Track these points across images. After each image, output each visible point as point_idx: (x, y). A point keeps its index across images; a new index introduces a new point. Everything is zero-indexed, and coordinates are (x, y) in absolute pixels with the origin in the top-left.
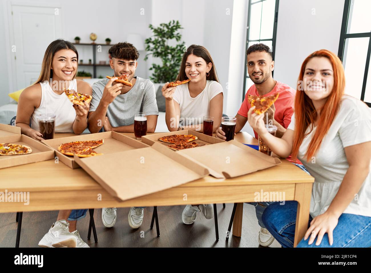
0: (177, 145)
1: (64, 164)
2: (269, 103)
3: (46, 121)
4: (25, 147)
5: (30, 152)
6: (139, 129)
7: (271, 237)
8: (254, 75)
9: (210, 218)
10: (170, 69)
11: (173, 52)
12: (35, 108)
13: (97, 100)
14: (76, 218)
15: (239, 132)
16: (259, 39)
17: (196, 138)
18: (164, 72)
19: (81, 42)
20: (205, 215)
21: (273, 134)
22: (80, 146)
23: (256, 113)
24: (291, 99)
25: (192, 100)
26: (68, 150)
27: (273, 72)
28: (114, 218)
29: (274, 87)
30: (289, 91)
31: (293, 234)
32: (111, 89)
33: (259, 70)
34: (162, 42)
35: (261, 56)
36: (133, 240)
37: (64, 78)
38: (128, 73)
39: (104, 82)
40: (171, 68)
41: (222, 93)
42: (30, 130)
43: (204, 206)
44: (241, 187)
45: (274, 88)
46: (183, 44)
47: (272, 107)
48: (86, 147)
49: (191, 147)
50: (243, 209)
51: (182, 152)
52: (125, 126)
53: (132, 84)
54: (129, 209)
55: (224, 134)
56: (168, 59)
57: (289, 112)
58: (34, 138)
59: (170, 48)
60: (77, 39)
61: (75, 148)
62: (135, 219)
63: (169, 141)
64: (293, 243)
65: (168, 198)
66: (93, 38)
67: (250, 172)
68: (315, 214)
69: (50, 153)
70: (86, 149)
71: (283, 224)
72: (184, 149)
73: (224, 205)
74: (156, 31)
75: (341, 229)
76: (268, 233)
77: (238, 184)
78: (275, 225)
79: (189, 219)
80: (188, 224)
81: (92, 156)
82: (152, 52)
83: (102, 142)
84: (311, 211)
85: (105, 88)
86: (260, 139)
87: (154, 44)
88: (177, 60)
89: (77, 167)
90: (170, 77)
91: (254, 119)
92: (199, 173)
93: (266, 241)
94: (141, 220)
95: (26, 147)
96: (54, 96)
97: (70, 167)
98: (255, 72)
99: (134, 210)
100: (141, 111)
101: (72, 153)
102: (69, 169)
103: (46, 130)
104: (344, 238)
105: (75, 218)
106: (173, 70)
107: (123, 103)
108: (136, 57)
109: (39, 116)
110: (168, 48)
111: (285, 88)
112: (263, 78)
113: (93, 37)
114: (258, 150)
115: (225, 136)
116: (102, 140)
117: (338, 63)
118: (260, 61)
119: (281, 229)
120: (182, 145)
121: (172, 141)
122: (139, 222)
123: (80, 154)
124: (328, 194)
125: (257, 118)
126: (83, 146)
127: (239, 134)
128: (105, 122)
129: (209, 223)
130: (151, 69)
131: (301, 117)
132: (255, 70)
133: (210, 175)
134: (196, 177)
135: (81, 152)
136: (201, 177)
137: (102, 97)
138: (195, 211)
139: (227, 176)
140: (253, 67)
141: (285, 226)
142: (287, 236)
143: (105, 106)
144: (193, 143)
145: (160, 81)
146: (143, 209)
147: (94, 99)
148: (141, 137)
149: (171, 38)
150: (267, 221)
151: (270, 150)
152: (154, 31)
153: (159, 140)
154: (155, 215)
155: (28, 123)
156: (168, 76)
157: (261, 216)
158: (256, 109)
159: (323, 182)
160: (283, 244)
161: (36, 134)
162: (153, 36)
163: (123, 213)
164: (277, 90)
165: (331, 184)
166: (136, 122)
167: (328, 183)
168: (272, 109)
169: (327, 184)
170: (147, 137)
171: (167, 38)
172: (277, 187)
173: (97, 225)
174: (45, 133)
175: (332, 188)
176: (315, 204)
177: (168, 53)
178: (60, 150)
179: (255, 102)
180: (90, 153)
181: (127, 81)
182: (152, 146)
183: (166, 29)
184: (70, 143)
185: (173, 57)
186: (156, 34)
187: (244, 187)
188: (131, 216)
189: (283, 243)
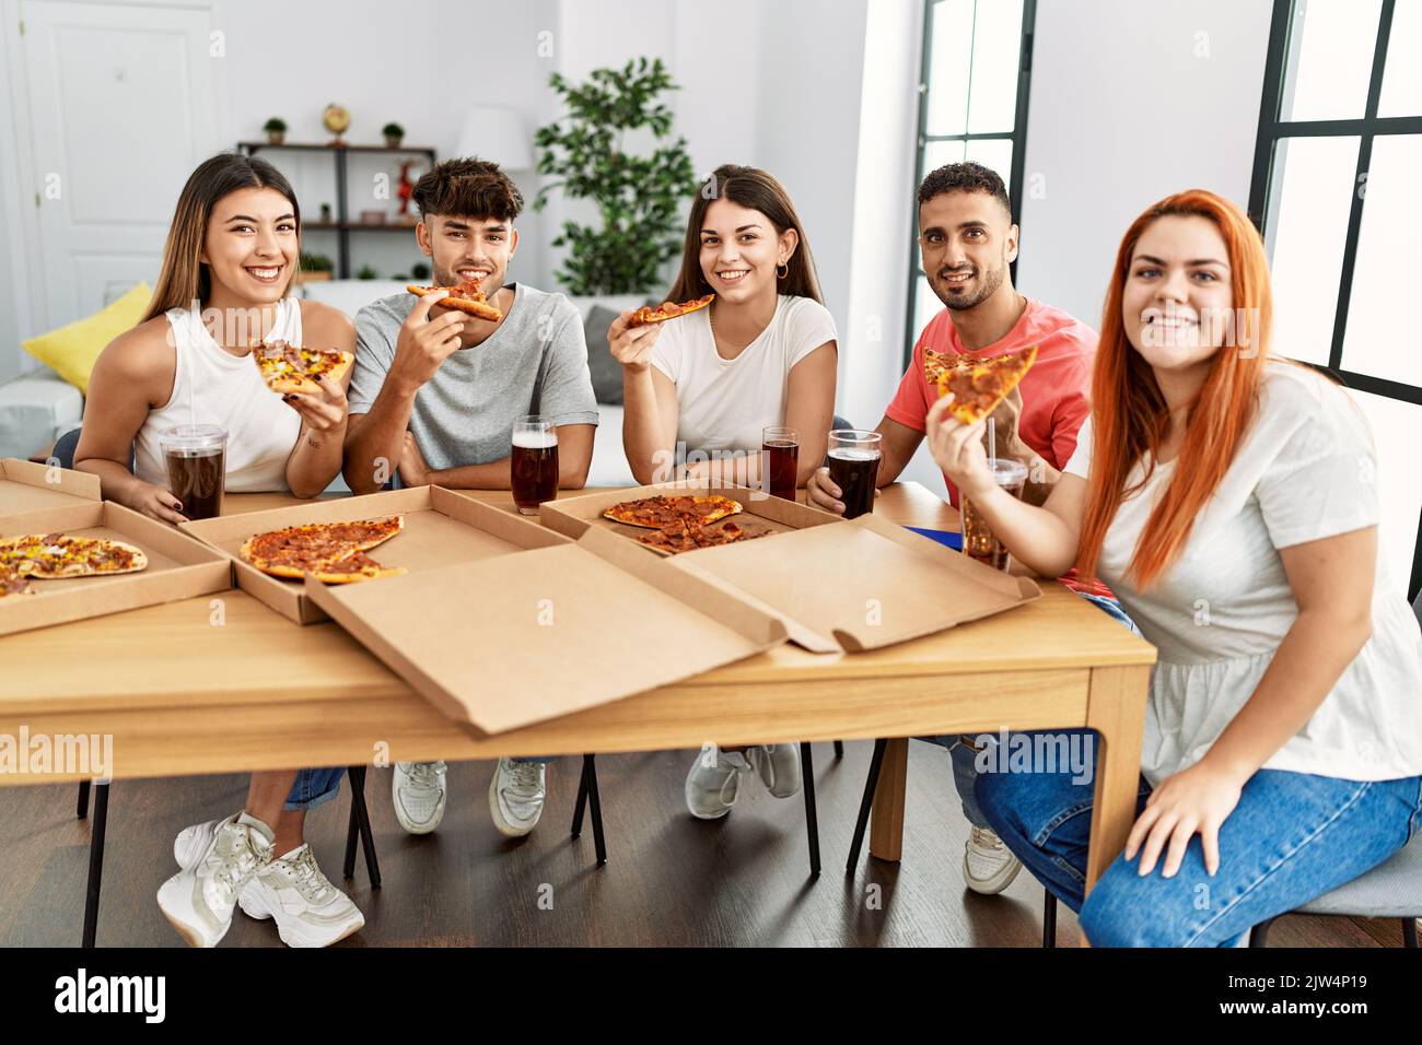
0: (668, 536)
1: (268, 606)
2: (1003, 381)
3: (194, 454)
4: (119, 548)
5: (142, 564)
6: (528, 475)
7: (1009, 862)
8: (946, 278)
9: (786, 793)
10: (631, 243)
11: (642, 178)
12: (153, 406)
13: (373, 372)
14: (304, 802)
15: (890, 485)
16: (964, 133)
17: (738, 508)
18: (610, 252)
19: (290, 138)
20: (768, 785)
21: (1013, 491)
22: (319, 542)
23: (957, 420)
24: (1078, 363)
25: (724, 368)
26: (277, 559)
27: (1013, 266)
28: (439, 802)
29: (1018, 321)
30: (1070, 336)
31: (1083, 843)
32: (424, 331)
33: (964, 259)
34: (601, 140)
35: (971, 209)
36: (509, 877)
37: (254, 293)
38: (481, 268)
39: (396, 306)
40: (633, 236)
41: (833, 343)
42: (132, 485)
43: (766, 749)
44: (897, 684)
45: (1019, 323)
46: (680, 148)
47: (1012, 396)
48: (341, 544)
49: (720, 543)
50: (909, 762)
51: (688, 562)
52: (475, 464)
53: (499, 315)
54: (490, 765)
55: (838, 492)
56: (624, 204)
57: (1072, 412)
58: (151, 513)
59: (629, 164)
60: (276, 126)
61: (300, 548)
62: (516, 802)
63: (638, 518)
64: (1083, 877)
65: (641, 723)
66: (336, 122)
67: (932, 629)
68: (1162, 775)
69: (215, 569)
70: (342, 551)
71: (1048, 811)
72: (695, 548)
73: (838, 745)
74: (575, 98)
75: (1249, 823)
76: (997, 846)
77: (890, 672)
78: (1020, 815)
79: (711, 798)
80: (708, 816)
81: (366, 578)
82: (562, 179)
83: (396, 526)
84: (1148, 763)
85: (404, 328)
86: (968, 511)
87: (569, 147)
88: (655, 208)
89: (319, 620)
90: (632, 271)
91: (949, 437)
92: (751, 637)
93: (989, 874)
94: (538, 807)
95: (127, 547)
96: (222, 362)
97: (290, 619)
98: (949, 268)
99: (510, 772)
100: (535, 410)
101: (294, 566)
102: (287, 625)
103: (193, 485)
104: (1258, 855)
105: (299, 802)
106: (640, 244)
107: (467, 379)
108: (509, 207)
109: (166, 434)
110: (621, 161)
111: (1057, 323)
112: (977, 287)
113: (336, 120)
114: (960, 550)
115: (839, 499)
116: (397, 519)
117: (1248, 240)
118: (965, 225)
119: (1043, 829)
120: (685, 532)
121: (648, 518)
122: (528, 814)
123: (324, 570)
124: (1205, 704)
125: (961, 436)
126: (331, 541)
127: (891, 491)
128: (405, 450)
129: (783, 812)
130: (559, 242)
131: (1114, 427)
132: (948, 260)
133: (792, 643)
134: (741, 649)
135: (327, 565)
136: (759, 649)
137: (393, 365)
138: (733, 772)
139: (850, 645)
140: (942, 248)
141: (1056, 816)
142: (1061, 850)
143: (405, 393)
144: (726, 528)
145: (592, 288)
146: (543, 765)
147: (361, 369)
148: (537, 506)
149: (634, 125)
150: (993, 799)
151: (1002, 547)
152: (569, 99)
153: (602, 516)
154: (589, 787)
155: (123, 459)
156: (623, 269)
157: (972, 784)
158: (958, 403)
159: (1190, 663)
160: (1048, 880)
161: (158, 500)
162: (565, 119)
163: (470, 781)
164: (1030, 331)
165: (1215, 668)
166: (519, 453)
167: (1204, 664)
168: (1010, 404)
169: (1201, 667)
170: (560, 504)
171: (620, 126)
172: (1024, 681)
173: (377, 828)
174: (191, 494)
175: (1221, 680)
176: (1163, 739)
177: (624, 181)
178: (248, 558)
179: (953, 378)
180: (359, 568)
181: (483, 300)
182: (581, 540)
183: (614, 92)
184: (281, 530)
185: (642, 194)
186: (577, 109)
187: (907, 683)
188: (499, 792)
189: (1051, 877)
